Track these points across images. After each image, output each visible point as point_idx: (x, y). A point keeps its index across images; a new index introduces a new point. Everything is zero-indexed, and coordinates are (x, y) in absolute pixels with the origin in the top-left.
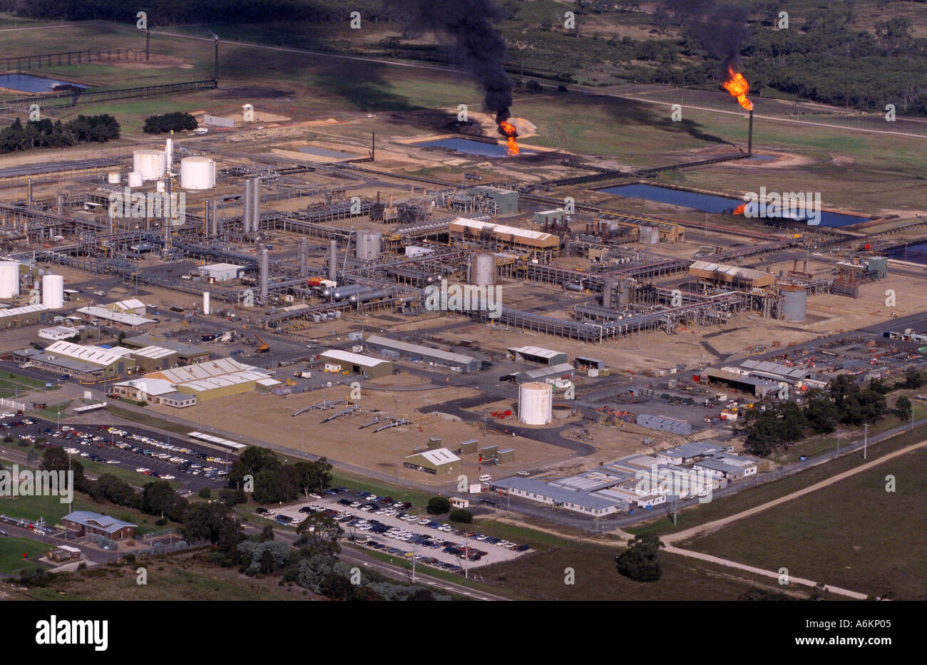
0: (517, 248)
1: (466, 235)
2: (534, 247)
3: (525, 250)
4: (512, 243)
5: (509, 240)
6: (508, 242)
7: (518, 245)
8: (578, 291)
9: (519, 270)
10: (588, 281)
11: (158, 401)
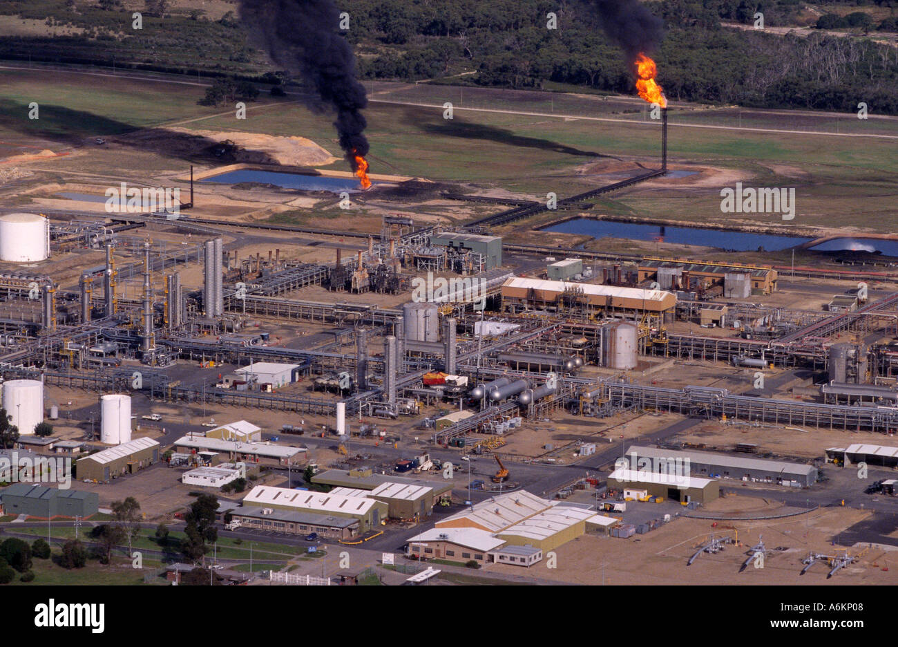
0: (618, 314)
1: (530, 302)
2: (647, 311)
3: (631, 316)
4: (610, 308)
5: (604, 304)
6: (602, 307)
7: (619, 309)
8: (760, 367)
9: (656, 344)
10: (772, 352)
11: (491, 558)
